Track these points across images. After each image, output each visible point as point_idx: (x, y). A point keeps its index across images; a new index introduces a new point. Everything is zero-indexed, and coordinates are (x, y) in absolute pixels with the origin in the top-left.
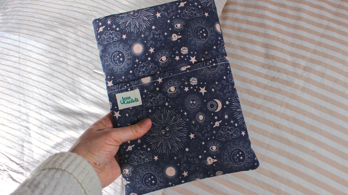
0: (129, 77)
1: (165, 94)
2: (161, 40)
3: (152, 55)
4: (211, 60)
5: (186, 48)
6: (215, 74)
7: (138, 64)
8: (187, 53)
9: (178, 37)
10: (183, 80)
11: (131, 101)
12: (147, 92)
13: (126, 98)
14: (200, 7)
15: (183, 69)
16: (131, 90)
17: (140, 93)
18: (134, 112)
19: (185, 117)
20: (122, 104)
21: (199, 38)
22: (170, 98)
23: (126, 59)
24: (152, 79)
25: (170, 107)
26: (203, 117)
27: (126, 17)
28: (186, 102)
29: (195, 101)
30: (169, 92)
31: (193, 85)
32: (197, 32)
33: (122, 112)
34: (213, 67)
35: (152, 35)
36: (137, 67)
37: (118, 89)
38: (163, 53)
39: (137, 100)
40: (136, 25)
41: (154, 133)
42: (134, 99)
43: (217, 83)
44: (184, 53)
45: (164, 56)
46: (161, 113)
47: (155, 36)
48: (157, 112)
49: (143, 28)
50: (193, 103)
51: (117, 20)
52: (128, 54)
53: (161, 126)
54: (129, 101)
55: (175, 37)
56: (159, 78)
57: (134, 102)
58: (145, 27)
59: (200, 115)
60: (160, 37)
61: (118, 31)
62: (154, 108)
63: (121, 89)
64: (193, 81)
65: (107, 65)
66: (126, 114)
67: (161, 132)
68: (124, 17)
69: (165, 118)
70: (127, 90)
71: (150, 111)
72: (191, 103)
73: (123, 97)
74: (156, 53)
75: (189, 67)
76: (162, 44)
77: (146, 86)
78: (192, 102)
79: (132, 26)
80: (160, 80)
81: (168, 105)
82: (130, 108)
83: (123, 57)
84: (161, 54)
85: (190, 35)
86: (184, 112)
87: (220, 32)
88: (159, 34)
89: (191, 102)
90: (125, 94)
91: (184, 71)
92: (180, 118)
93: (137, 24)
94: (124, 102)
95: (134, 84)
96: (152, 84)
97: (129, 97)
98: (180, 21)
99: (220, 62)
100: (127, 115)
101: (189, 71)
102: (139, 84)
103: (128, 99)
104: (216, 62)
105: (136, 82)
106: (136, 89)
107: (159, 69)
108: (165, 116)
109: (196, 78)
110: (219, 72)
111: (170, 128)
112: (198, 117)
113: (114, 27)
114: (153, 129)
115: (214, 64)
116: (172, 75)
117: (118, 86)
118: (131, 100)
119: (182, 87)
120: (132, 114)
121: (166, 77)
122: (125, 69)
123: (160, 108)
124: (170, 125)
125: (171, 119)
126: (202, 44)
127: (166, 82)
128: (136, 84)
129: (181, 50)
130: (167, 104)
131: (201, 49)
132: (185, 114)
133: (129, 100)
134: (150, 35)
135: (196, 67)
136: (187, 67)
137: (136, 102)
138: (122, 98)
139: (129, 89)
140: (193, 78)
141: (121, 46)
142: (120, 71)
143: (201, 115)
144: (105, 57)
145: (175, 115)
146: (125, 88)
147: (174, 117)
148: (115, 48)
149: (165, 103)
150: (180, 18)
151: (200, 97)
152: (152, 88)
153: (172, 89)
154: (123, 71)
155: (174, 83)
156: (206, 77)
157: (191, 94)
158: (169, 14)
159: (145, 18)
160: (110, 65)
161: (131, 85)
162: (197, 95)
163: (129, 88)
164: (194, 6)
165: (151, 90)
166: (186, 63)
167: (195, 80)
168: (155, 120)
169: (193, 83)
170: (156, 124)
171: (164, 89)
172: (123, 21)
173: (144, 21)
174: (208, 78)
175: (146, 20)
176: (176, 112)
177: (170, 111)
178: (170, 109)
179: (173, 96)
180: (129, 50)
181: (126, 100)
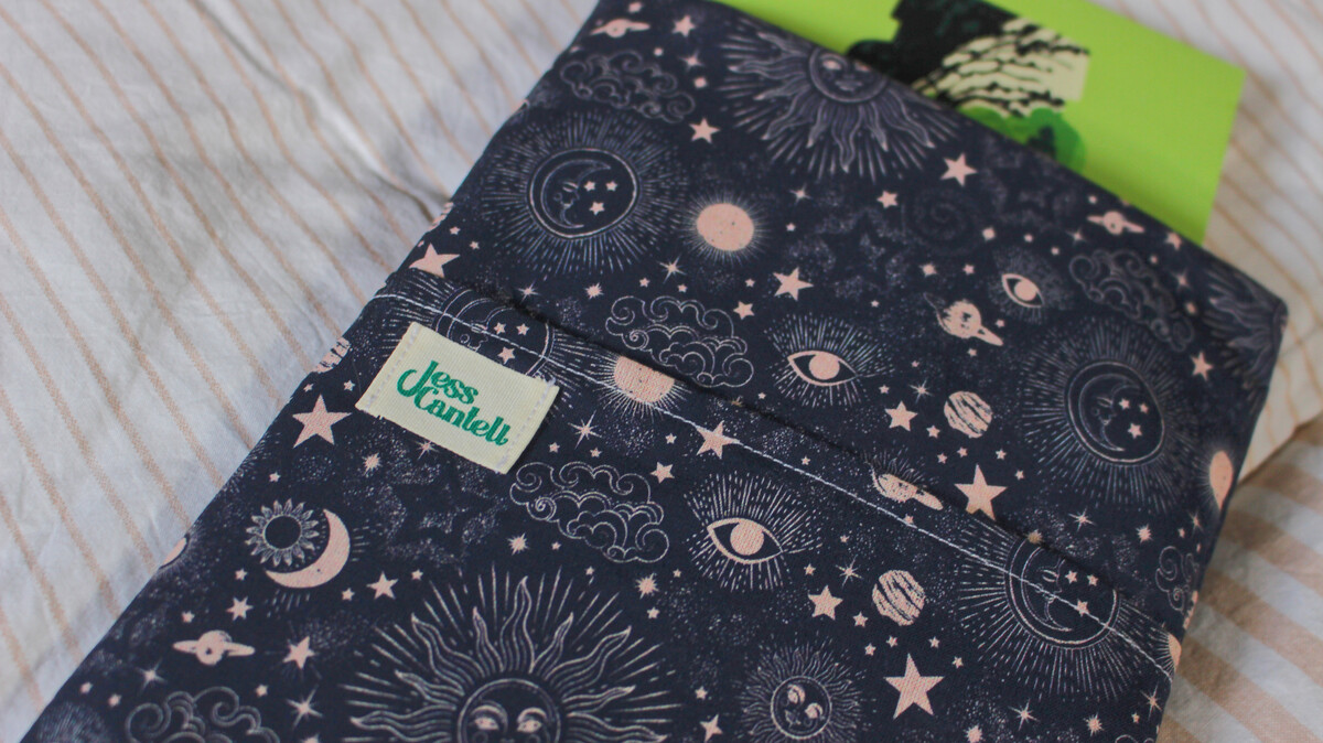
0: (561, 308)
1: (685, 527)
2: (882, 280)
3: (774, 310)
4: (1082, 568)
5: (987, 407)
6: (1049, 659)
7: (664, 285)
8: (975, 436)
9: (981, 332)
10: (844, 539)
11: (462, 414)
12: (590, 442)
13: (454, 382)
14: (1191, 308)
15: (891, 487)
16: (510, 364)
17: (548, 415)
18: (425, 474)
20: (400, 388)
21: (1096, 428)
22: (691, 574)
23: (621, 221)
24: (678, 405)
25: (653, 613)
27: (791, 60)
28: (766, 669)
29: (823, 702)
30: (712, 533)
31: (883, 613)
32: (1105, 387)
33: (363, 431)
34: (1064, 613)
35: (851, 223)
36: (647, 294)
37: (453, 311)
38: (839, 341)
39: (497, 432)
40: (804, 131)
41: (429, 677)
42: (487, 416)
43: (1024, 715)
44: (956, 424)
45: (836, 358)
46: (574, 605)
47: (865, 241)
48: (549, 582)
49: (828, 165)
50: (799, 709)
51: (735, 45)
52: (655, 208)
53: (505, 675)
54: (453, 410)
55: (962, 321)
56: (720, 428)
57: (474, 429)
58: (846, 169)
60: (883, 260)
61: (698, 93)
62: (556, 546)
63: (465, 317)
64: (898, 593)
65: (500, 177)
66: (368, 453)
67: (472, 706)
68: (776, 53)
69: (569, 653)
70: (490, 349)
71: (518, 544)
72: (792, 697)
73: (434, 365)
74: (803, 313)
75: (932, 502)
76: (869, 296)
77: (611, 408)
78: (802, 695)
79: (785, 120)
80: (715, 440)
81: (650, 601)
82: (422, 440)
83: (616, 204)
84: (826, 339)
85: (1054, 369)
86: (706, 710)
87: (1215, 505)
88: (893, 248)
89: (796, 694)
90: (462, 361)
91: (889, 503)
92: (659, 729)
93: (816, 130)
94: (418, 392)
95: (555, 351)
96: (653, 421)
97: (467, 390)
98: (1050, 278)
99: (1120, 627)
100: (372, 462)
101: (916, 522)
102: (584, 366)
103: (456, 394)
104: (1099, 606)
105: (579, 349)
106: (548, 379)
107: (750, 393)
108: (579, 641)
109: (928, 593)
110: (1084, 670)
111: (552, 730)
113: (692, 61)
114: (443, 652)
115: (1082, 608)
116: (804, 467)
117: (466, 299)
118: (466, 409)
119: (809, 570)
120: (408, 478)
121: (761, 449)
122: (573, 262)
123: (590, 571)
124: (564, 710)
125: (601, 682)
126: (1090, 464)
127: (740, 476)
128: (569, 359)
129: (951, 398)
130: (647, 586)
131: (1067, 480)
132: (711, 728)
133: (452, 403)
134: (841, 214)
135: (965, 536)
136: (917, 497)
137: (489, 439)
138: (428, 365)
139: (507, 354)
140: (906, 574)
141: (649, 151)
142: (540, 251)
144: (523, 142)
145: (643, 684)
146: (495, 332)
147: (629, 690)
148: (612, 142)
149: (644, 571)
150: (1059, 264)
151: (865, 707)
152: (636, 441)
153: (748, 537)
154: (554, 264)
155: (782, 516)
156: (989, 633)
157: (826, 649)
158: (1013, 205)
159: (880, 136)
160: (515, 190)
161: (534, 340)
162: (857, 684)
163: (509, 347)
164: (1169, 282)
165: (624, 448)
166: (927, 477)
167: (908, 598)
168: (500, 617)
169: (887, 605)
170: (493, 637)
171: (699, 500)
172: (761, 68)
173: (865, 141)
174: (996, 647)
175: (875, 144)
176: (664, 668)
177: (632, 639)
178: (643, 628)
179: (715, 575)
180: (673, 197)
181: (441, 391)
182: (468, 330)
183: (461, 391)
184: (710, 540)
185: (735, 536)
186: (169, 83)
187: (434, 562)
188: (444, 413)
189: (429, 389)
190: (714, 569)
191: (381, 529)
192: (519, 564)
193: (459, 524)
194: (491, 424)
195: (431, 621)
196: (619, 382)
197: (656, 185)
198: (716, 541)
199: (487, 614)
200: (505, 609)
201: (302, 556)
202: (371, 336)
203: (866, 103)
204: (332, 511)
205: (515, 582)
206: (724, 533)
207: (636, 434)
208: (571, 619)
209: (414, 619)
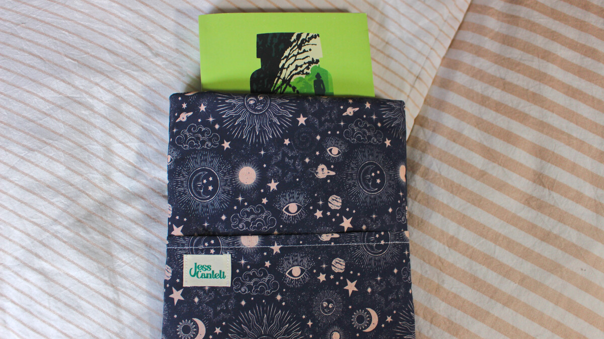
0: (218, 227)
1: (280, 276)
2: (295, 170)
3: (272, 196)
4: (379, 232)
5: (339, 197)
6: (379, 261)
7: (241, 206)
8: (339, 208)
9: (328, 173)
10: (319, 258)
11: (210, 274)
12: (246, 264)
13: (203, 266)
14: (379, 125)
15: (325, 238)
16: (215, 254)
17: (232, 263)
18: (211, 296)
19: (307, 330)
20: (191, 275)
21: (368, 186)
22: (287, 288)
23: (219, 190)
24: (262, 243)
25: (284, 304)
26: (340, 336)
27: (239, 106)
28: (316, 302)
29: (332, 302)
30: (287, 275)
31: (336, 272)
32: (366, 173)
33: (189, 292)
34: (379, 247)
35: (280, 155)
36: (238, 211)
37: (192, 245)
38: (293, 197)
39: (222, 275)
40: (254, 129)
42: (217, 272)
43: (379, 278)
44: (333, 208)
45: (295, 204)
46: (264, 312)
47: (287, 160)
48: (256, 309)
49: (265, 138)
50: (327, 307)
51: (221, 108)
52: (226, 180)
54: (207, 274)
55: (323, 172)
56: (276, 244)
57: (216, 277)
58: (271, 137)
59: (335, 331)
60: (294, 163)
61: (218, 131)
62: (252, 299)
63: (196, 246)
64: (338, 264)
65: (180, 192)
66: (194, 298)
68: (234, 105)
69: (270, 324)
70: (207, 252)
71: (243, 303)
72: (325, 305)
73: (196, 264)
74: (280, 194)
75: (336, 236)
76: (295, 178)
77: (246, 253)
78: (327, 304)
79: (247, 128)
80: (276, 248)
81: (281, 301)
82: (205, 287)
83: (215, 184)
84: (290, 199)
85: (351, 174)
86: (307, 320)
87: (403, 182)
88: (294, 158)
89: (325, 304)
90: (202, 259)
91: (326, 242)
92: (298, 331)
93: (257, 127)
94: (196, 274)
95: (225, 244)
96: (258, 251)
97: (208, 266)
98: (340, 143)
99: (393, 241)
100: (196, 300)
101: (335, 243)
102: (233, 245)
103: (206, 270)
104: (387, 240)
105: (229, 240)
106: (226, 253)
107: (278, 227)
108: (270, 320)
109: (345, 260)
110: (388, 258)
112: (331, 335)
113: (211, 119)
115: (383, 242)
116: (301, 244)
117: (193, 241)
118: (211, 272)
119: (315, 271)
120: (207, 300)
121: (288, 245)
122: (213, 210)
123: (264, 301)
124: (275, 338)
125: (280, 327)
126: (371, 198)
127: (287, 256)
128: (228, 244)
129: (329, 200)
130: (279, 297)
131: (367, 206)
132: (310, 323)
133: (207, 272)
134: (276, 154)
135: (348, 240)
136: (333, 236)
137: (221, 278)
138: (194, 265)
139: (212, 251)
140: (338, 259)
141: (215, 161)
142: (202, 210)
143: (337, 331)
144: (179, 175)
145: (290, 322)
146: (206, 246)
147: (287, 325)
148: (203, 163)
149: (276, 294)
150: (340, 136)
151: (342, 298)
152: (257, 258)
153: (296, 271)
154: (208, 212)
155: (302, 261)
156: (363, 262)
157: (327, 289)
158: (321, 124)
159: (275, 120)
160: (186, 194)
161: (217, 243)
162: (338, 293)
163: (212, 249)
164: (370, 120)
165: (255, 262)
166: (332, 227)
167: (341, 264)
168: (249, 323)
169: (337, 269)
170: (250, 330)
171: (280, 268)
172: (232, 113)
173: (272, 124)
174: (366, 265)
175: (275, 123)
176: (293, 315)
177: (282, 313)
178: (284, 309)
179: (293, 286)
180: (229, 174)
181: (202, 270)
182: (198, 249)
183: (207, 268)
184: (288, 277)
185: (293, 273)
186: (63, 192)
187: (226, 318)
188: (206, 276)
189: (198, 272)
190: (292, 284)
191: (209, 316)
192: (245, 309)
193: (226, 305)
194: (219, 273)
195: (234, 333)
196: (244, 244)
197: (223, 172)
198: (289, 276)
199: (245, 325)
200: (249, 321)
201: (194, 333)
202: (175, 263)
203: (267, 110)
204: (195, 318)
205: (248, 313)
206: (290, 273)
207: (256, 257)
208: (265, 316)
209: (230, 335)
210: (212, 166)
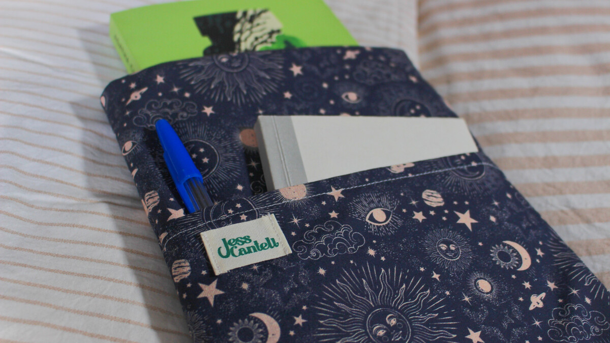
1: (360, 225)
4: (463, 155)
6: (483, 184)
10: (402, 194)
11: (252, 247)
12: (302, 223)
13: (237, 240)
14: (392, 65)
15: (396, 169)
16: (248, 219)
17: (280, 225)
19: (438, 286)
20: (223, 257)
22: (378, 238)
23: (220, 160)
25: (383, 259)
26: (490, 283)
27: (209, 68)
28: (428, 247)
29: (452, 243)
30: (369, 222)
31: (434, 206)
33: (228, 280)
34: (473, 169)
37: (208, 218)
39: (271, 243)
40: (238, 89)
41: (348, 335)
42: (262, 241)
43: (496, 203)
46: (361, 276)
48: (345, 275)
49: (258, 96)
50: (448, 250)
51: (185, 74)
52: (225, 147)
53: (368, 314)
54: (248, 248)
56: (333, 190)
57: (263, 248)
58: (265, 93)
59: (478, 279)
61: (190, 99)
62: (333, 262)
63: (215, 218)
64: (432, 197)
66: (240, 285)
67: (371, 332)
68: (202, 68)
69: (377, 291)
70: (236, 220)
71: (322, 271)
73: (224, 240)
75: (410, 165)
77: (295, 207)
78: (445, 246)
79: (229, 90)
80: (336, 193)
81: (378, 256)
82: (251, 266)
83: (210, 154)
86: (429, 273)
89: (444, 247)
91: (400, 174)
92: (425, 289)
93: (242, 86)
94: (230, 252)
95: (257, 204)
96: (312, 201)
97: (245, 238)
98: (354, 87)
100: (245, 286)
101: (413, 173)
102: (272, 202)
103: (243, 243)
104: (477, 160)
105: (263, 198)
106: (267, 214)
108: (375, 286)
109: (438, 192)
111: (400, 317)
112: (476, 285)
113: (176, 90)
114: (342, 323)
115: (474, 164)
116: (368, 182)
118: (252, 244)
119: (404, 210)
120: (263, 280)
121: (350, 186)
122: (220, 183)
123: (352, 262)
124: (396, 309)
125: (395, 291)
127: (357, 198)
128: (264, 203)
130: (372, 252)
132: (436, 276)
133: (245, 246)
135: (428, 168)
136: (405, 167)
137: (272, 247)
138: (222, 242)
139: (244, 217)
140: (427, 191)
141: (201, 130)
143: (481, 278)
145: (406, 281)
146: (230, 214)
147: (404, 286)
149: (365, 249)
151: (462, 234)
152: (315, 212)
153: (379, 215)
155: (380, 201)
156: (463, 188)
157: (435, 228)
159: (263, 74)
161: (246, 206)
162: (453, 230)
163: (242, 214)
165: (314, 217)
167: (435, 197)
168: (344, 298)
169: (433, 203)
170: (351, 306)
171: (354, 214)
172: (202, 76)
173: (261, 80)
174: (470, 191)
175: (264, 78)
176: (405, 271)
177: (387, 272)
178: (386, 265)
179: (384, 233)
180: (226, 139)
181: (237, 245)
182: (221, 221)
183: (243, 240)
184: (371, 224)
185: (376, 217)
187: (304, 299)
188: (247, 251)
189: (232, 249)
190: (382, 232)
191: (275, 304)
192: (330, 278)
193: (296, 280)
194: (266, 242)
195: (327, 318)
196: (288, 198)
197: (216, 139)
198: (373, 223)
199: (339, 301)
200: (344, 295)
201: (262, 336)
202: (191, 251)
203: (248, 66)
204: (253, 312)
205: (335, 284)
206: (372, 218)
207: (312, 210)
208: (364, 281)
209: (321, 322)
210: (198, 136)
